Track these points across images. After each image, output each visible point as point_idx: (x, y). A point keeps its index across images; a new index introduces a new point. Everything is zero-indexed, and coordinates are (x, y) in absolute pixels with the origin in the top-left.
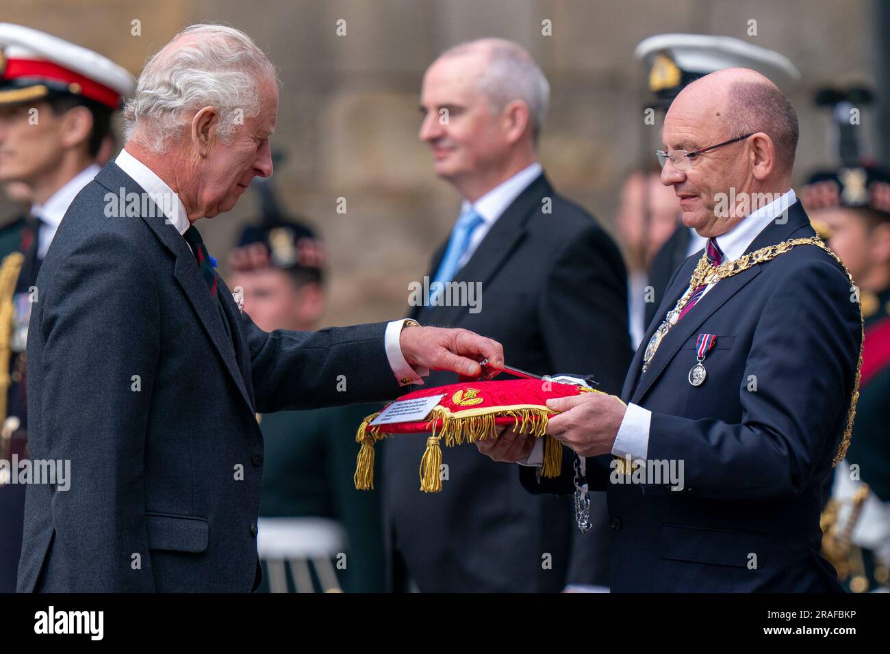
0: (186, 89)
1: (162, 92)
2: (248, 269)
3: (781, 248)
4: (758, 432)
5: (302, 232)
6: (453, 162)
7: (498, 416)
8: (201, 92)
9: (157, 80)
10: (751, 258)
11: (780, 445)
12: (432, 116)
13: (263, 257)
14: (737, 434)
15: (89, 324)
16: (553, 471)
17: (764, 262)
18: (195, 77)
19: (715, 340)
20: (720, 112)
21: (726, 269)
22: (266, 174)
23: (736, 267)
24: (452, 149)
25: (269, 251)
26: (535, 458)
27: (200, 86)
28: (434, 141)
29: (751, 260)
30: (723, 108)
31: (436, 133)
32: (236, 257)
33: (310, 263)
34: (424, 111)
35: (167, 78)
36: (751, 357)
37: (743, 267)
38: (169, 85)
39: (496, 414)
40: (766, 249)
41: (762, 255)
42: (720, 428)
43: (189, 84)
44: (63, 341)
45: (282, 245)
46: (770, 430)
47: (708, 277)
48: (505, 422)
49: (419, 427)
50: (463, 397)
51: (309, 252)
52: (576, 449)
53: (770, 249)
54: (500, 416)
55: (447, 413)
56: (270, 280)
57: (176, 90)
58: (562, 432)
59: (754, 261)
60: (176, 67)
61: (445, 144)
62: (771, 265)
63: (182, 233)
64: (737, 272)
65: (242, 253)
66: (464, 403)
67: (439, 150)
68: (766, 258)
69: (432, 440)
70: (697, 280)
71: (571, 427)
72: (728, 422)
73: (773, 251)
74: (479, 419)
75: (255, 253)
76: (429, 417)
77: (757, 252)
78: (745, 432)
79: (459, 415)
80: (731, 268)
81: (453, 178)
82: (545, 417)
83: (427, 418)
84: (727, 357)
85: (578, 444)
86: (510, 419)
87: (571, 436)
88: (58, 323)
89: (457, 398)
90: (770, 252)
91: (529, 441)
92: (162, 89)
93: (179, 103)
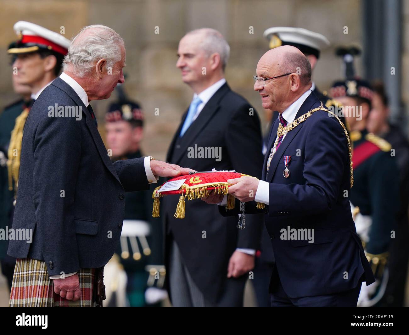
0: (93, 52)
1: (83, 54)
2: (113, 121)
3: (309, 114)
4: (313, 187)
5: (135, 106)
6: (189, 77)
7: (208, 187)
8: (98, 53)
9: (80, 49)
10: (298, 121)
11: (322, 192)
12: (182, 58)
13: (119, 116)
14: (304, 188)
15: (54, 141)
16: (232, 207)
17: (303, 122)
18: (96, 48)
19: (290, 158)
20: (279, 64)
21: (289, 127)
22: (122, 82)
23: (293, 126)
24: (189, 71)
25: (122, 114)
26: (224, 202)
27: (98, 51)
28: (182, 67)
29: (298, 122)
30: (281, 62)
31: (183, 64)
32: (108, 116)
33: (138, 118)
34: (179, 56)
35: (84, 48)
36: (306, 162)
37: (295, 125)
38: (86, 51)
39: (207, 186)
40: (303, 116)
41: (302, 119)
42: (297, 187)
43: (94, 51)
44: (43, 149)
45: (127, 111)
46: (317, 186)
47: (283, 131)
48: (211, 189)
49: (177, 192)
50: (194, 180)
51: (138, 114)
52: (240, 199)
53: (304, 115)
54: (209, 187)
55: (187, 187)
56: (122, 125)
57: (88, 53)
58: (234, 193)
59: (299, 122)
60: (88, 44)
61: (186, 69)
62: (306, 122)
63: (87, 106)
64: (293, 128)
65: (111, 115)
66: (194, 182)
67: (184, 72)
68: (304, 120)
69: (182, 198)
70: (279, 133)
71: (237, 190)
72: (300, 184)
73: (306, 116)
74: (200, 189)
75: (116, 114)
76: (180, 189)
77: (299, 118)
78: (307, 187)
79: (192, 187)
80: (291, 126)
81: (189, 83)
82: (227, 187)
83: (180, 188)
84: (296, 164)
85: (240, 197)
86: (213, 188)
87: (238, 194)
88: (42, 141)
89: (191, 180)
90: (305, 117)
91: (221, 196)
92: (82, 53)
93: (90, 58)
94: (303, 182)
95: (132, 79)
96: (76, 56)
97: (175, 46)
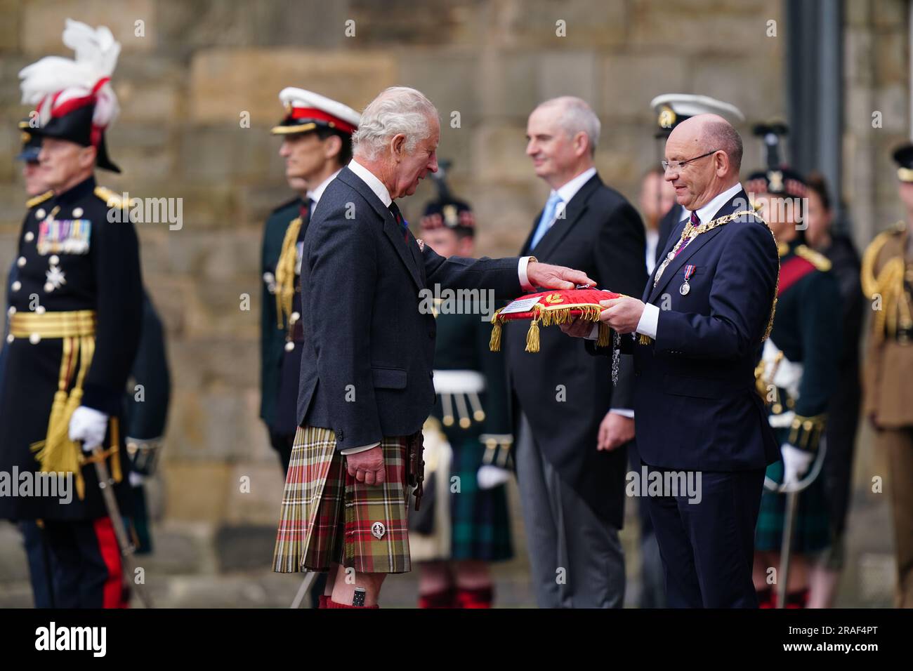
0: (387, 124)
1: (374, 127)
2: (431, 228)
3: (733, 217)
4: (720, 321)
5: (462, 207)
6: (545, 168)
8: (395, 125)
9: (370, 120)
10: (716, 222)
11: (732, 329)
12: (533, 140)
13: (439, 222)
14: (708, 321)
17: (723, 224)
18: (391, 117)
19: (695, 269)
20: (698, 139)
21: (702, 228)
22: (434, 171)
23: (707, 227)
24: (545, 160)
25: (443, 218)
26: (594, 335)
27: (395, 122)
28: (534, 155)
30: (699, 136)
31: (536, 151)
32: (424, 221)
33: (466, 225)
34: (529, 138)
35: (376, 118)
36: (716, 278)
37: (711, 227)
38: (377, 122)
39: (571, 308)
40: (724, 217)
41: (722, 220)
42: (698, 318)
43: (389, 121)
44: (321, 270)
45: (451, 215)
46: (727, 320)
47: (691, 233)
48: (576, 313)
49: (527, 315)
50: (552, 298)
51: (466, 218)
52: (616, 329)
53: (726, 217)
54: (573, 310)
55: (542, 307)
56: (443, 234)
57: (381, 125)
58: (608, 319)
59: (717, 224)
60: (382, 112)
61: (541, 157)
62: (725, 227)
63: (387, 206)
64: (708, 230)
65: (427, 219)
66: (552, 302)
67: (537, 160)
68: (724, 222)
69: (534, 322)
70: (685, 235)
71: (613, 316)
72: (703, 314)
73: (729, 218)
74: (561, 311)
75: (435, 219)
76: (532, 310)
77: (719, 219)
78: (713, 321)
79: (549, 308)
80: (705, 228)
81: (546, 176)
82: (599, 311)
83: (531, 310)
84: (702, 278)
85: (617, 326)
86: (579, 311)
87: (613, 322)
88: (318, 260)
89: (548, 299)
90: (726, 219)
91: (590, 325)
92: (374, 125)
93: (383, 132)
94: (706, 310)
95: (458, 169)
96: (365, 128)
97: (523, 122)
